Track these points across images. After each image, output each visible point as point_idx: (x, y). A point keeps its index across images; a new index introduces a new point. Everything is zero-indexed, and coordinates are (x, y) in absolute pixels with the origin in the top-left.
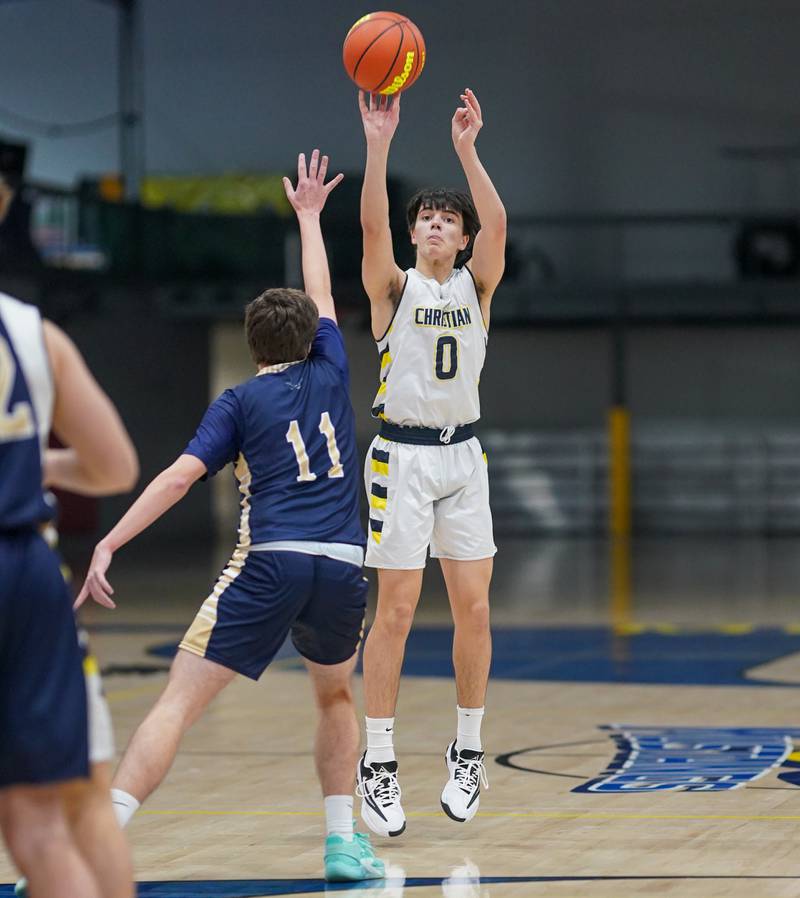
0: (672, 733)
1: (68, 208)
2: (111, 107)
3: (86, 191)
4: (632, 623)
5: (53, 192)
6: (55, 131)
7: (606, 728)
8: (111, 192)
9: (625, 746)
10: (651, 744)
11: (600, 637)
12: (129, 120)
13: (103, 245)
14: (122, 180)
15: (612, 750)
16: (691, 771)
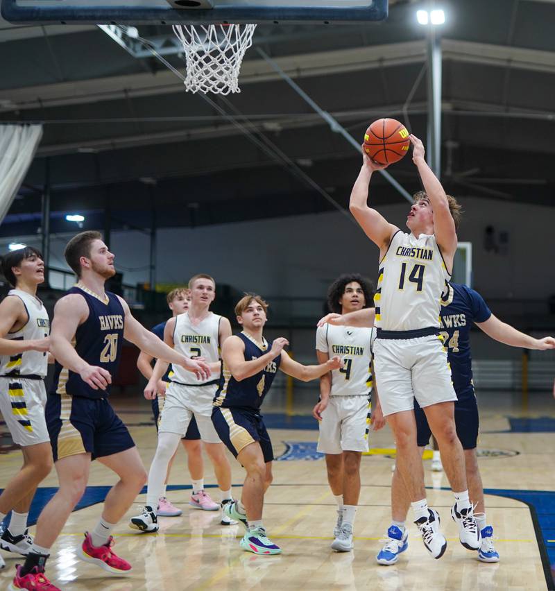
0: (302, 444)
1: (134, 292)
2: (148, 264)
3: (139, 287)
4: (291, 412)
5: (130, 287)
6: (131, 270)
7: (283, 442)
8: (147, 288)
9: (288, 447)
10: (296, 447)
11: (284, 416)
12: (152, 267)
13: (143, 302)
14: (150, 285)
15: (285, 448)
16: (307, 454)
